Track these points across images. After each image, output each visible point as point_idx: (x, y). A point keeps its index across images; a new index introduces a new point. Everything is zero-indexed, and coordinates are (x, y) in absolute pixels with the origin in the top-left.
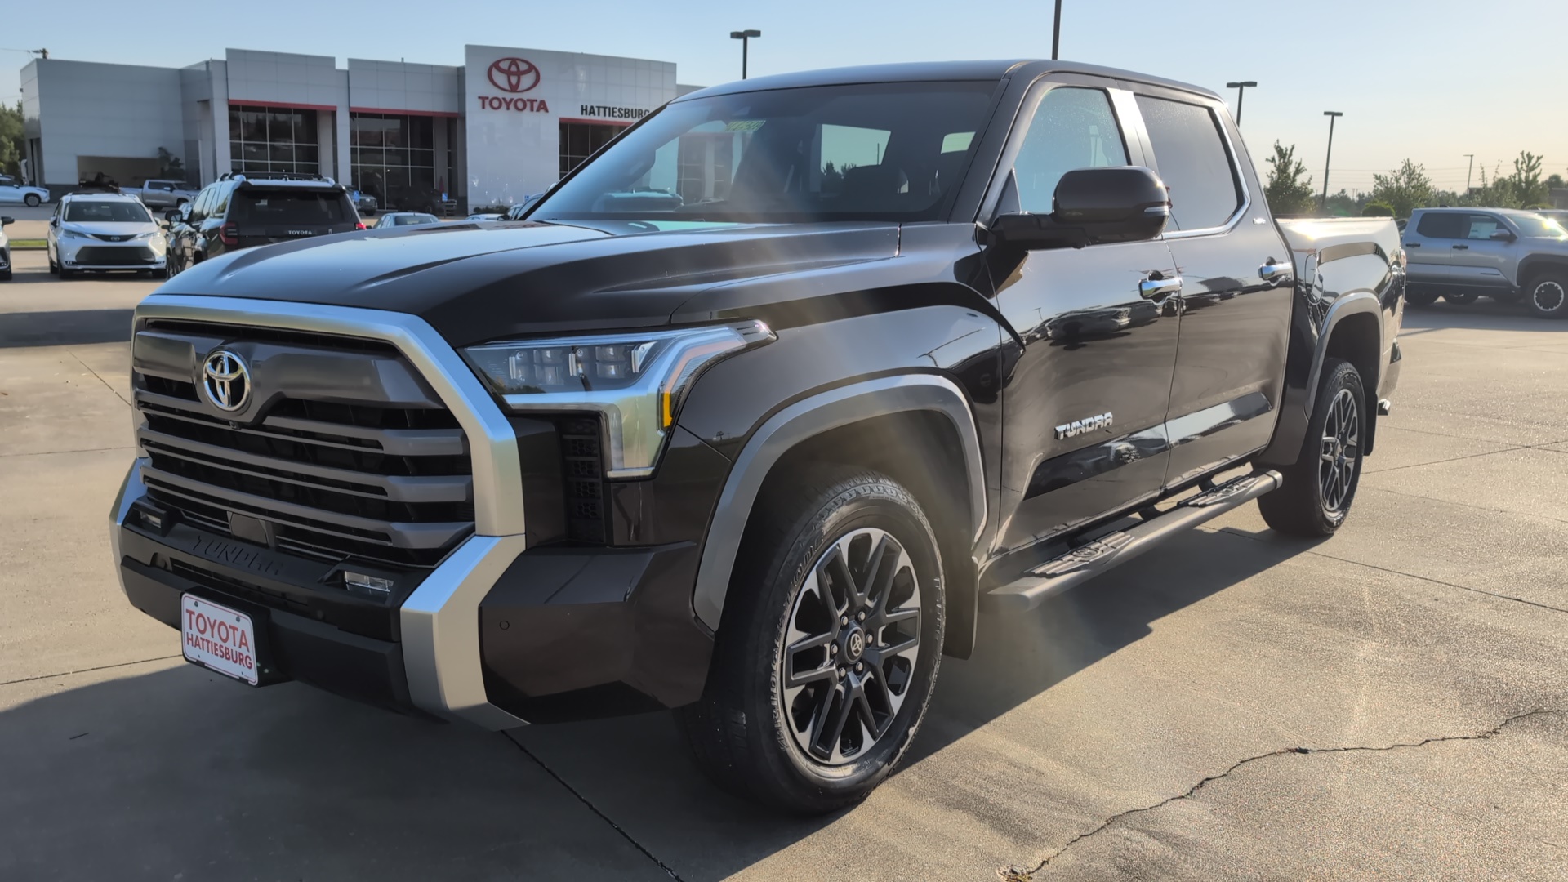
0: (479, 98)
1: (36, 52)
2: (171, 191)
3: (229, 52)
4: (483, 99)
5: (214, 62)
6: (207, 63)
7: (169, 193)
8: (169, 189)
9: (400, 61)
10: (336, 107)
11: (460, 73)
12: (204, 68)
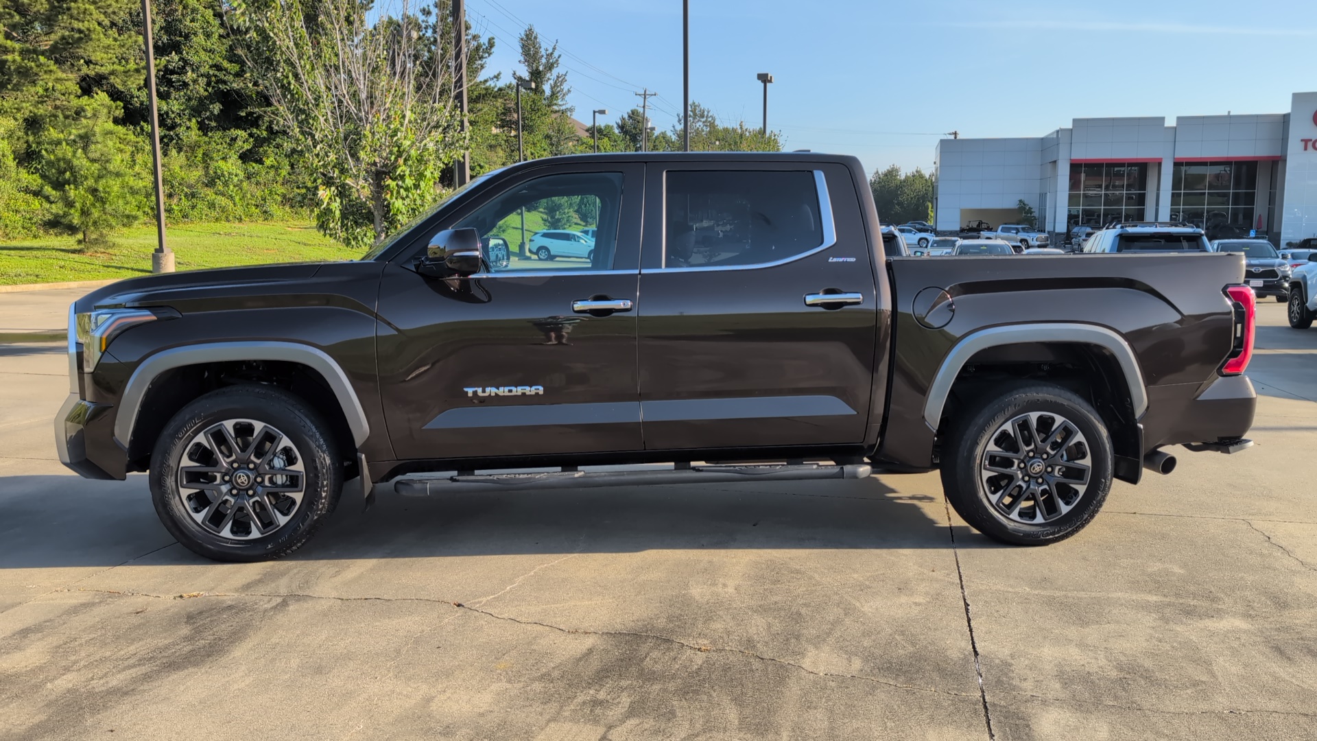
0: (1302, 140)
1: (950, 134)
2: (1017, 233)
3: (1075, 121)
4: (1306, 141)
5: (1062, 130)
6: (1058, 131)
7: (1015, 235)
8: (1015, 232)
9: (1226, 114)
10: (1161, 159)
11: (1285, 119)
12: (1055, 136)
